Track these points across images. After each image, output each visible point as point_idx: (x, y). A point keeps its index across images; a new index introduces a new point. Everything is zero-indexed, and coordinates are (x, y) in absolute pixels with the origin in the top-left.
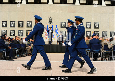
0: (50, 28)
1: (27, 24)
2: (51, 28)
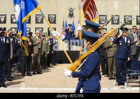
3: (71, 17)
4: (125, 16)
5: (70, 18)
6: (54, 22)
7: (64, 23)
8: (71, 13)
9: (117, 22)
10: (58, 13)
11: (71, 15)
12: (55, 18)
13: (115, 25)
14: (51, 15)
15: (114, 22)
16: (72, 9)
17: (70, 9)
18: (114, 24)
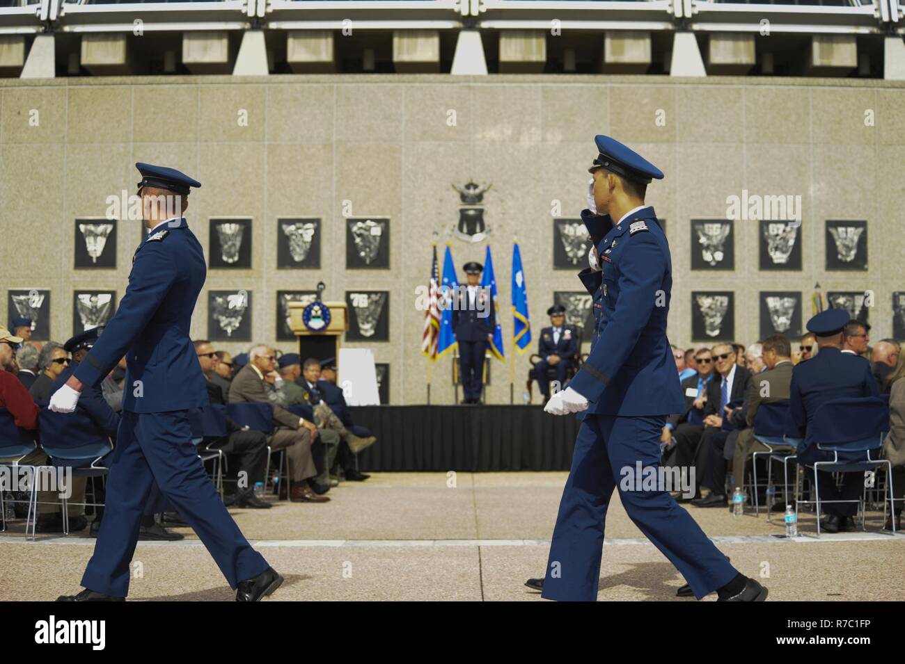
0: (467, 267)
1: (284, 242)
2: (479, 267)
3: (471, 232)
4: (764, 225)
5: (466, 237)
6: (381, 260)
7: (435, 258)
8: (471, 213)
9: (719, 256)
10: (400, 211)
11: (471, 222)
12: (385, 235)
13: (712, 273)
14: (364, 221)
15: (707, 256)
16: (476, 187)
17: (468, 187)
18: (706, 266)
